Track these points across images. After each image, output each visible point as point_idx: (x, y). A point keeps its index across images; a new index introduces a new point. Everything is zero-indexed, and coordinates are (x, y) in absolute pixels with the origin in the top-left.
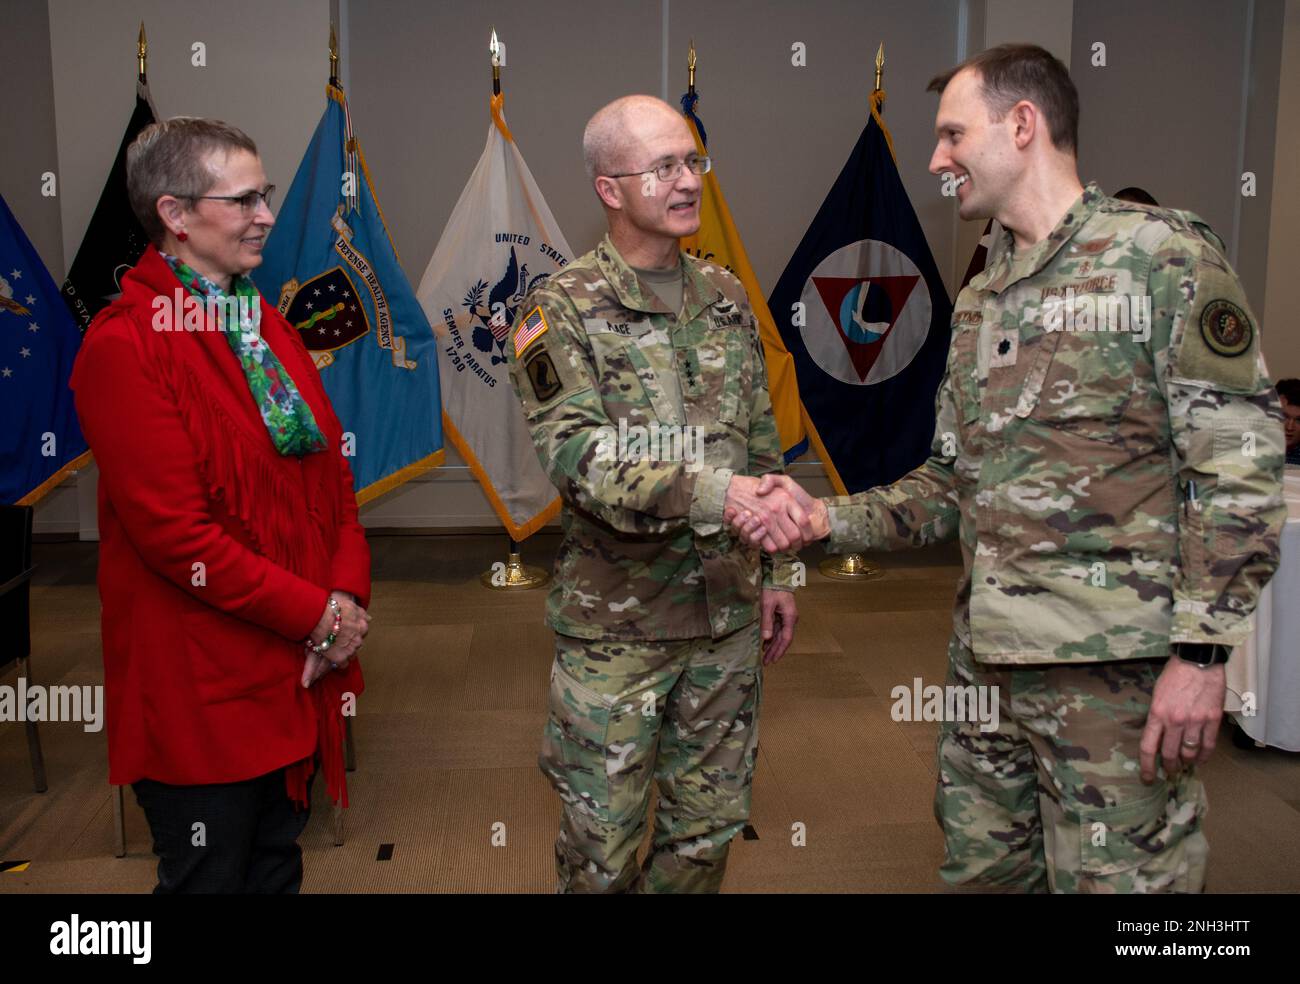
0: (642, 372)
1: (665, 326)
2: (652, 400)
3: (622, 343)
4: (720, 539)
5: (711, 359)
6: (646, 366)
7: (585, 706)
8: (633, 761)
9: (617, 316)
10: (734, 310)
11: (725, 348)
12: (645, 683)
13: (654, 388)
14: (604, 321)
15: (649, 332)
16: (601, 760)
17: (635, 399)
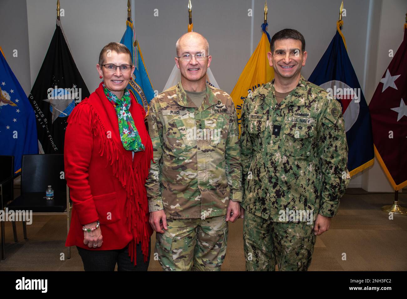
0: (180, 128)
1: (194, 112)
2: (183, 137)
3: (175, 118)
4: (208, 185)
5: (210, 124)
6: (183, 125)
7: (165, 237)
8: (182, 255)
9: (176, 108)
10: (224, 107)
11: (217, 120)
12: (185, 231)
13: (184, 133)
14: (170, 110)
15: (186, 114)
16: (171, 255)
17: (178, 137)
